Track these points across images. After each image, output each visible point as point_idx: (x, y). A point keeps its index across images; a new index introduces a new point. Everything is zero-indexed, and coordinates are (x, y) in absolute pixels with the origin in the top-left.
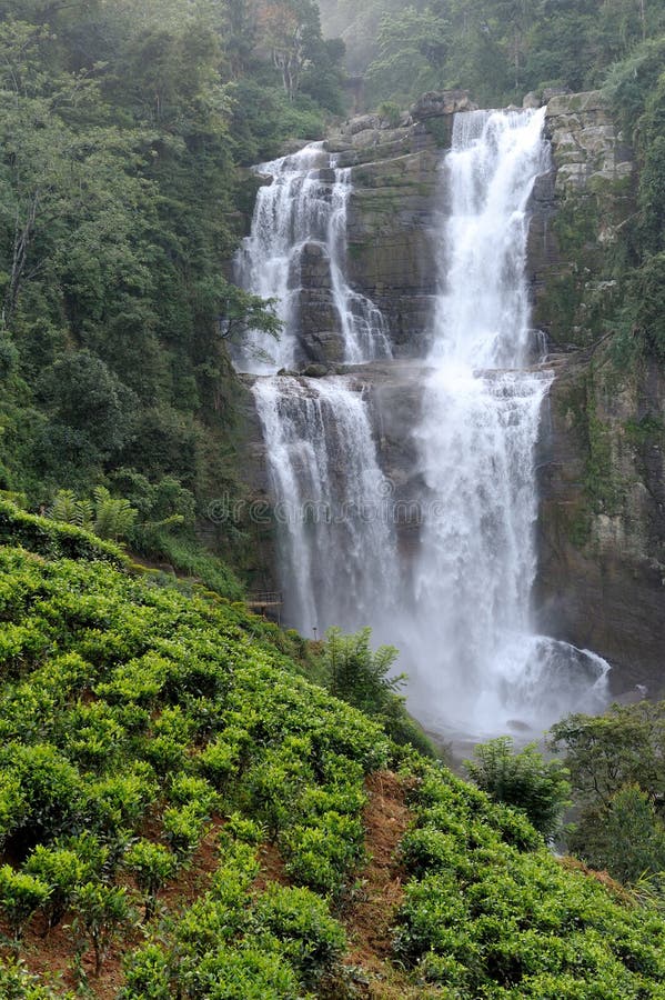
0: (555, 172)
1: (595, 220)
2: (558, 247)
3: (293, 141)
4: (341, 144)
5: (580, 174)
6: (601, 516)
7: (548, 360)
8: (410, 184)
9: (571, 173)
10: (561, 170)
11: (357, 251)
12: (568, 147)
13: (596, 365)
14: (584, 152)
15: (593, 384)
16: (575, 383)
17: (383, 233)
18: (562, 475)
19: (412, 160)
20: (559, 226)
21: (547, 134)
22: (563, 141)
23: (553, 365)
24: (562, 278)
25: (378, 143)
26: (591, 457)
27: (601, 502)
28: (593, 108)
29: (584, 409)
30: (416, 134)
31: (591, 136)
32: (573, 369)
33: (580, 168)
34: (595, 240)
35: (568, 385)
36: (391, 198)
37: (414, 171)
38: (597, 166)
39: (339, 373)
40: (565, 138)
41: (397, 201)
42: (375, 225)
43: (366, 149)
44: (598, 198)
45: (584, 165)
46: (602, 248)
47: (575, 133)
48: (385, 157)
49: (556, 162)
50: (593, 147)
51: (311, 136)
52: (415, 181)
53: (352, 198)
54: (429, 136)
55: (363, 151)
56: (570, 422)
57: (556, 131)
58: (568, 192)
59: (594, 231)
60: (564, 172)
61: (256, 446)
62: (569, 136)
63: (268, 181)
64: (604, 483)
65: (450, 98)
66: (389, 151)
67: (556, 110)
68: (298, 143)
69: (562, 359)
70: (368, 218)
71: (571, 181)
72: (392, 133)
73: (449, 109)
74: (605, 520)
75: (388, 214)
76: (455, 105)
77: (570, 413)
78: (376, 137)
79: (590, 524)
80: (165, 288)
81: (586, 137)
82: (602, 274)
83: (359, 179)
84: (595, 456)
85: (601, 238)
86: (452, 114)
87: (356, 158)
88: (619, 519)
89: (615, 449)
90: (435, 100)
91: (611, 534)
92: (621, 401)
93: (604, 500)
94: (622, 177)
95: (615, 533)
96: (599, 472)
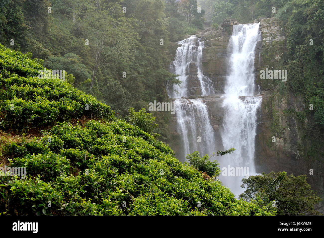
0: (262, 40)
1: (274, 53)
2: (263, 61)
3: (188, 35)
4: (201, 35)
5: (270, 40)
7: (261, 93)
8: (221, 45)
9: (267, 40)
10: (264, 39)
11: (205, 64)
12: (266, 33)
13: (274, 94)
14: (271, 34)
15: (274, 99)
16: (268, 99)
17: (213, 59)
18: (265, 126)
19: (221, 38)
20: (263, 55)
21: (260, 30)
22: (265, 31)
23: (262, 95)
25: (212, 34)
26: (273, 121)
27: (277, 134)
28: (273, 22)
29: (271, 107)
30: (222, 31)
31: (273, 30)
32: (268, 95)
33: (270, 38)
34: (274, 59)
35: (266, 100)
36: (215, 49)
37: (222, 42)
38: (275, 38)
39: (199, 98)
40: (265, 30)
41: (217, 50)
42: (210, 57)
43: (208, 36)
44: (275, 47)
45: (271, 38)
46: (277, 61)
47: (268, 29)
48: (213, 38)
49: (262, 37)
50: (273, 33)
51: (193, 34)
52: (222, 44)
53: (203, 50)
54: (226, 32)
56: (267, 111)
57: (263, 29)
58: (266, 45)
59: (274, 56)
60: (265, 40)
61: (174, 118)
62: (266, 30)
63: (180, 46)
64: (277, 128)
65: (232, 21)
66: (215, 36)
67: (263, 23)
68: (189, 35)
69: (265, 93)
70: (208, 55)
71: (267, 42)
72: (216, 32)
73: (232, 24)
74: (278, 139)
75: (214, 54)
76: (234, 23)
77: (267, 108)
78: (211, 33)
80: (148, 72)
81: (271, 30)
82: (277, 68)
83: (206, 44)
84: (274, 120)
85: (276, 58)
86: (233, 25)
87: (205, 39)
88: (282, 139)
89: (281, 118)
90: (227, 22)
91: (280, 143)
92: (282, 104)
93: (277, 133)
94: (282, 41)
95: (281, 143)
96: (276, 125)
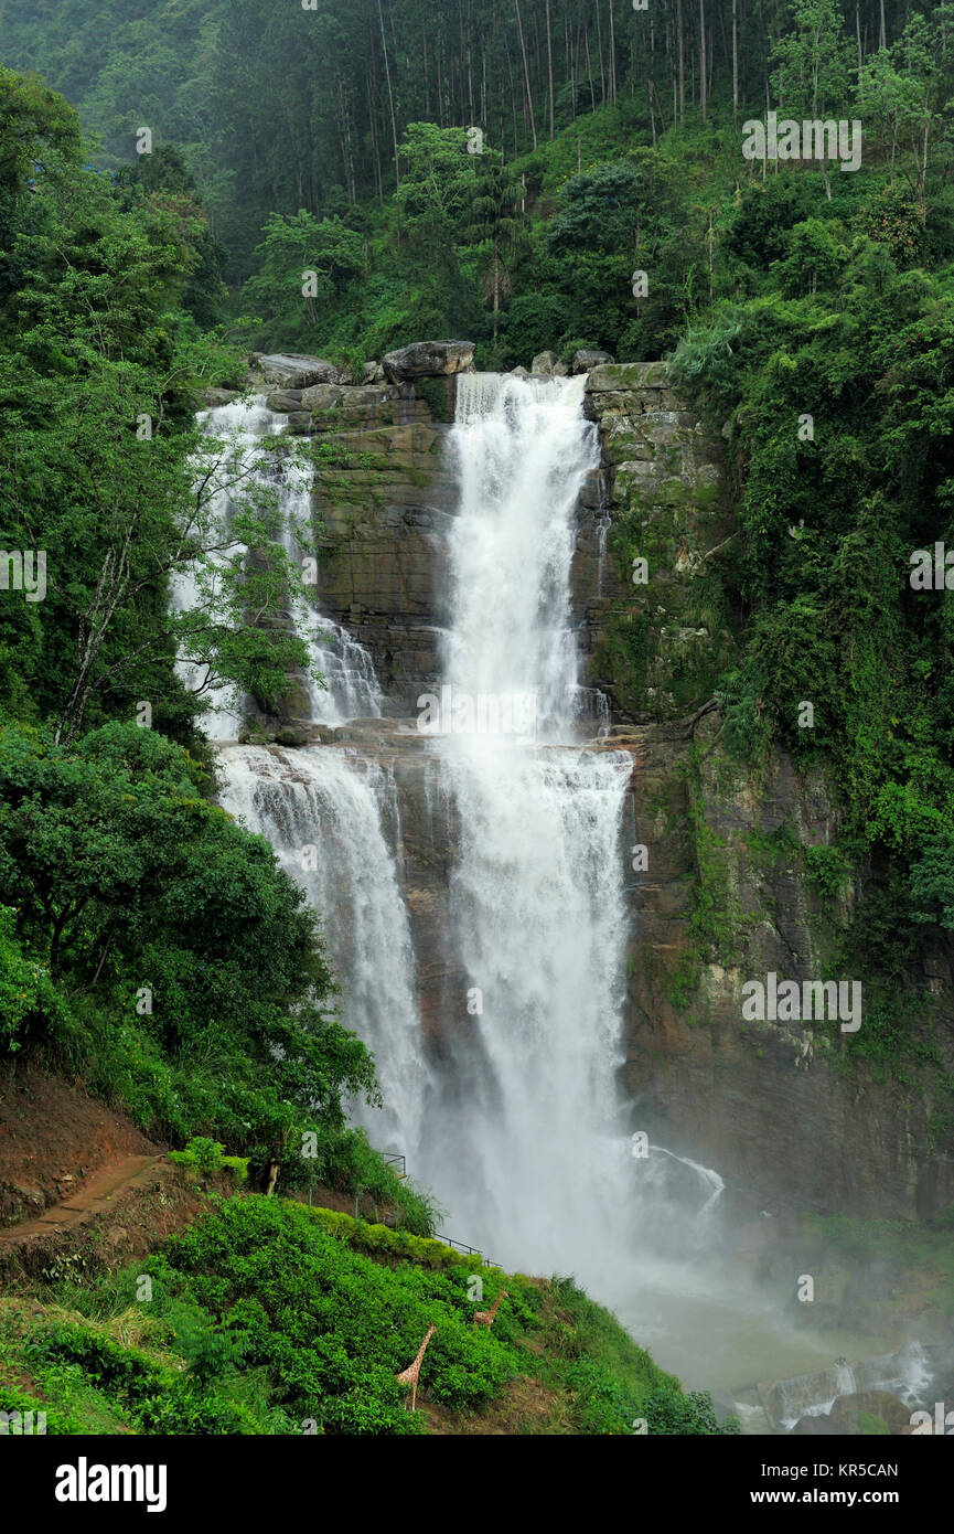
0: (611, 470)
1: (672, 541)
2: (619, 575)
4: (285, 401)
5: (648, 476)
6: (712, 967)
7: (615, 734)
8: (397, 469)
9: (635, 474)
10: (618, 468)
12: (626, 437)
13: (705, 751)
14: (650, 446)
15: (699, 778)
16: (670, 774)
17: (360, 534)
18: (657, 907)
19: (401, 435)
20: (621, 547)
21: (590, 415)
22: (617, 428)
23: (624, 742)
24: (629, 618)
25: (342, 405)
26: (699, 883)
27: (714, 948)
28: (656, 385)
29: (684, 812)
30: (402, 398)
31: (657, 424)
32: (663, 754)
33: (648, 467)
34: (672, 568)
35: (659, 776)
36: (370, 485)
37: (403, 451)
38: (671, 467)
40: (619, 424)
41: (379, 491)
42: (348, 522)
43: (324, 411)
44: (676, 512)
45: (652, 465)
46: (681, 579)
47: (634, 418)
48: (356, 426)
49: (608, 457)
50: (662, 439)
52: (404, 464)
53: (318, 482)
54: (421, 403)
55: (321, 414)
56: (661, 829)
57: (606, 413)
58: (634, 501)
59: (669, 556)
60: (625, 472)
62: (626, 421)
64: (719, 920)
65: (454, 353)
66: (360, 419)
67: (602, 384)
69: (637, 734)
70: (338, 513)
71: (637, 486)
72: (358, 392)
73: (450, 368)
74: (718, 973)
75: (366, 509)
76: (459, 362)
77: (660, 816)
78: (338, 397)
79: (698, 978)
81: (651, 424)
82: (685, 617)
83: (321, 459)
84: (706, 882)
85: (679, 566)
86: (455, 373)
87: (311, 424)
88: (736, 971)
89: (734, 873)
90: (433, 354)
91: (724, 993)
92: (738, 804)
93: (717, 945)
94: (707, 485)
95: (731, 991)
96: (711, 904)
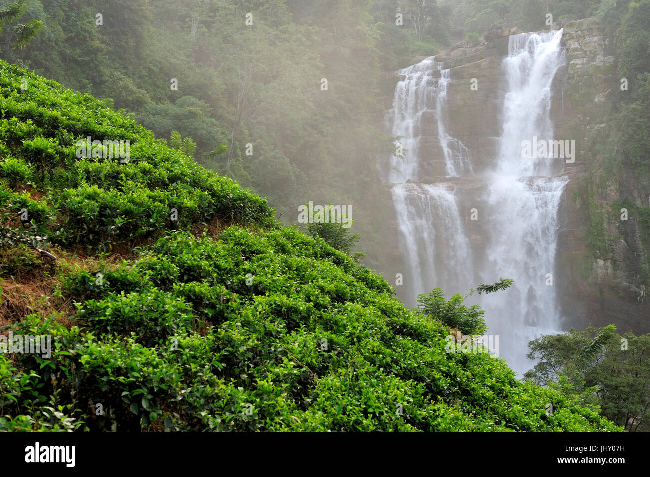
0: (568, 64)
1: (593, 90)
2: (571, 107)
3: (418, 57)
4: (445, 57)
5: (583, 64)
6: (598, 260)
7: (565, 171)
9: (578, 64)
10: (572, 62)
11: (453, 115)
12: (576, 50)
13: (593, 172)
14: (586, 52)
15: (592, 183)
16: (581, 182)
17: (468, 104)
18: (574, 236)
19: (484, 63)
20: (571, 95)
21: (563, 44)
22: (573, 47)
23: (568, 173)
24: (573, 124)
25: (466, 55)
26: (591, 225)
27: (598, 252)
28: (591, 27)
29: (587, 198)
30: (487, 48)
31: (589, 43)
32: (580, 175)
33: (583, 61)
34: (593, 102)
35: (577, 184)
37: (486, 69)
38: (593, 59)
40: (574, 45)
43: (459, 59)
44: (594, 77)
45: (585, 59)
46: (597, 106)
47: (580, 42)
48: (469, 62)
49: (569, 58)
50: (591, 49)
51: (428, 54)
52: (486, 74)
53: (450, 86)
54: (495, 49)
55: (457, 60)
56: (579, 206)
57: (569, 42)
58: (576, 75)
59: (592, 97)
60: (574, 64)
61: (393, 222)
62: (576, 44)
64: (600, 240)
65: (507, 27)
66: (473, 59)
67: (569, 30)
68: (421, 58)
69: (574, 169)
70: (459, 97)
71: (578, 69)
72: (474, 49)
73: (506, 33)
74: (601, 262)
76: (510, 31)
77: (579, 200)
78: (465, 53)
79: (592, 265)
81: (587, 43)
82: (597, 121)
83: (454, 75)
84: (594, 224)
85: (597, 100)
86: (508, 36)
87: (453, 64)
88: (609, 261)
89: (606, 220)
90: (497, 29)
91: (605, 271)
92: (609, 192)
93: (600, 250)
94: (608, 65)
95: (607, 269)
96: (596, 233)
